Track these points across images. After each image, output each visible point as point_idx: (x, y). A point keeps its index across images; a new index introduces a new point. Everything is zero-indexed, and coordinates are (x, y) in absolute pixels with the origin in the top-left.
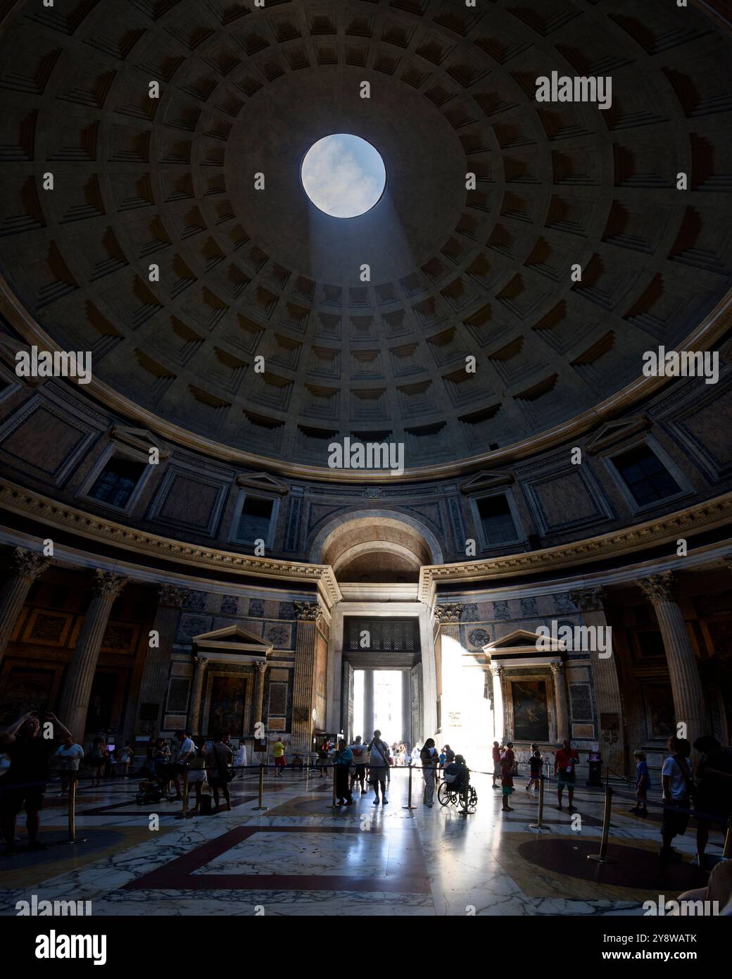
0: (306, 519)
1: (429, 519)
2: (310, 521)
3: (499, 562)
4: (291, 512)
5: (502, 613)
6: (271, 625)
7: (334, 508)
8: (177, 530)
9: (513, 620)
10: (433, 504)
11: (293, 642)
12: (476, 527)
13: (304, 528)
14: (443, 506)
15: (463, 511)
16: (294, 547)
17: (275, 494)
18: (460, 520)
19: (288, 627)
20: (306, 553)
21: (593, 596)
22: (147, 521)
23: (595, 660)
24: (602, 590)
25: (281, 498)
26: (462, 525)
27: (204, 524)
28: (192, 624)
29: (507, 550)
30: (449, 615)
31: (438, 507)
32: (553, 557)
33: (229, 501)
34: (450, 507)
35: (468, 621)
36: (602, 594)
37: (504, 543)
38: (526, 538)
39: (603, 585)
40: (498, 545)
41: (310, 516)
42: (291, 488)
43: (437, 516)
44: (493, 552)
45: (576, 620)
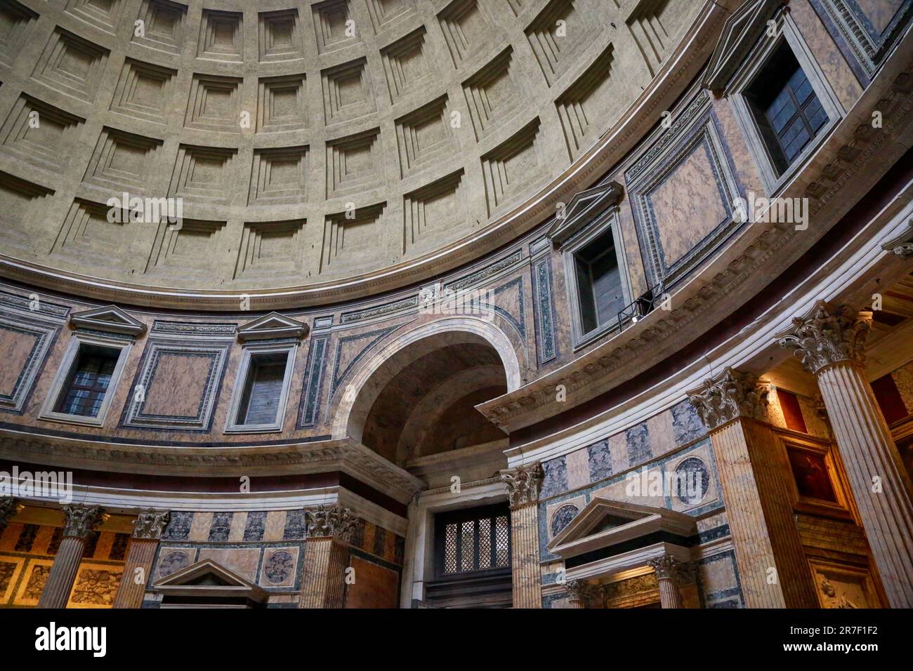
0: (330, 369)
1: (506, 314)
2: (337, 370)
3: (586, 364)
4: (313, 363)
5: (600, 465)
6: (272, 550)
7: (372, 338)
8: (160, 430)
9: (615, 476)
10: (513, 283)
11: (299, 576)
12: (569, 306)
13: (329, 384)
14: (527, 283)
15: (554, 282)
16: (313, 418)
17: (291, 341)
18: (550, 301)
19: (295, 552)
20: (328, 424)
21: (723, 395)
22: (125, 427)
23: (738, 537)
24: (732, 378)
25: (299, 344)
26: (550, 310)
27: (194, 412)
28: (172, 562)
29: (608, 336)
30: (521, 487)
31: (520, 287)
32: (661, 331)
33: (228, 370)
34: (537, 280)
35: (551, 494)
36: (732, 386)
37: (605, 325)
38: (634, 305)
39: (733, 367)
40: (597, 330)
41: (338, 361)
42: (315, 324)
43: (518, 303)
44: (589, 347)
45: (706, 453)
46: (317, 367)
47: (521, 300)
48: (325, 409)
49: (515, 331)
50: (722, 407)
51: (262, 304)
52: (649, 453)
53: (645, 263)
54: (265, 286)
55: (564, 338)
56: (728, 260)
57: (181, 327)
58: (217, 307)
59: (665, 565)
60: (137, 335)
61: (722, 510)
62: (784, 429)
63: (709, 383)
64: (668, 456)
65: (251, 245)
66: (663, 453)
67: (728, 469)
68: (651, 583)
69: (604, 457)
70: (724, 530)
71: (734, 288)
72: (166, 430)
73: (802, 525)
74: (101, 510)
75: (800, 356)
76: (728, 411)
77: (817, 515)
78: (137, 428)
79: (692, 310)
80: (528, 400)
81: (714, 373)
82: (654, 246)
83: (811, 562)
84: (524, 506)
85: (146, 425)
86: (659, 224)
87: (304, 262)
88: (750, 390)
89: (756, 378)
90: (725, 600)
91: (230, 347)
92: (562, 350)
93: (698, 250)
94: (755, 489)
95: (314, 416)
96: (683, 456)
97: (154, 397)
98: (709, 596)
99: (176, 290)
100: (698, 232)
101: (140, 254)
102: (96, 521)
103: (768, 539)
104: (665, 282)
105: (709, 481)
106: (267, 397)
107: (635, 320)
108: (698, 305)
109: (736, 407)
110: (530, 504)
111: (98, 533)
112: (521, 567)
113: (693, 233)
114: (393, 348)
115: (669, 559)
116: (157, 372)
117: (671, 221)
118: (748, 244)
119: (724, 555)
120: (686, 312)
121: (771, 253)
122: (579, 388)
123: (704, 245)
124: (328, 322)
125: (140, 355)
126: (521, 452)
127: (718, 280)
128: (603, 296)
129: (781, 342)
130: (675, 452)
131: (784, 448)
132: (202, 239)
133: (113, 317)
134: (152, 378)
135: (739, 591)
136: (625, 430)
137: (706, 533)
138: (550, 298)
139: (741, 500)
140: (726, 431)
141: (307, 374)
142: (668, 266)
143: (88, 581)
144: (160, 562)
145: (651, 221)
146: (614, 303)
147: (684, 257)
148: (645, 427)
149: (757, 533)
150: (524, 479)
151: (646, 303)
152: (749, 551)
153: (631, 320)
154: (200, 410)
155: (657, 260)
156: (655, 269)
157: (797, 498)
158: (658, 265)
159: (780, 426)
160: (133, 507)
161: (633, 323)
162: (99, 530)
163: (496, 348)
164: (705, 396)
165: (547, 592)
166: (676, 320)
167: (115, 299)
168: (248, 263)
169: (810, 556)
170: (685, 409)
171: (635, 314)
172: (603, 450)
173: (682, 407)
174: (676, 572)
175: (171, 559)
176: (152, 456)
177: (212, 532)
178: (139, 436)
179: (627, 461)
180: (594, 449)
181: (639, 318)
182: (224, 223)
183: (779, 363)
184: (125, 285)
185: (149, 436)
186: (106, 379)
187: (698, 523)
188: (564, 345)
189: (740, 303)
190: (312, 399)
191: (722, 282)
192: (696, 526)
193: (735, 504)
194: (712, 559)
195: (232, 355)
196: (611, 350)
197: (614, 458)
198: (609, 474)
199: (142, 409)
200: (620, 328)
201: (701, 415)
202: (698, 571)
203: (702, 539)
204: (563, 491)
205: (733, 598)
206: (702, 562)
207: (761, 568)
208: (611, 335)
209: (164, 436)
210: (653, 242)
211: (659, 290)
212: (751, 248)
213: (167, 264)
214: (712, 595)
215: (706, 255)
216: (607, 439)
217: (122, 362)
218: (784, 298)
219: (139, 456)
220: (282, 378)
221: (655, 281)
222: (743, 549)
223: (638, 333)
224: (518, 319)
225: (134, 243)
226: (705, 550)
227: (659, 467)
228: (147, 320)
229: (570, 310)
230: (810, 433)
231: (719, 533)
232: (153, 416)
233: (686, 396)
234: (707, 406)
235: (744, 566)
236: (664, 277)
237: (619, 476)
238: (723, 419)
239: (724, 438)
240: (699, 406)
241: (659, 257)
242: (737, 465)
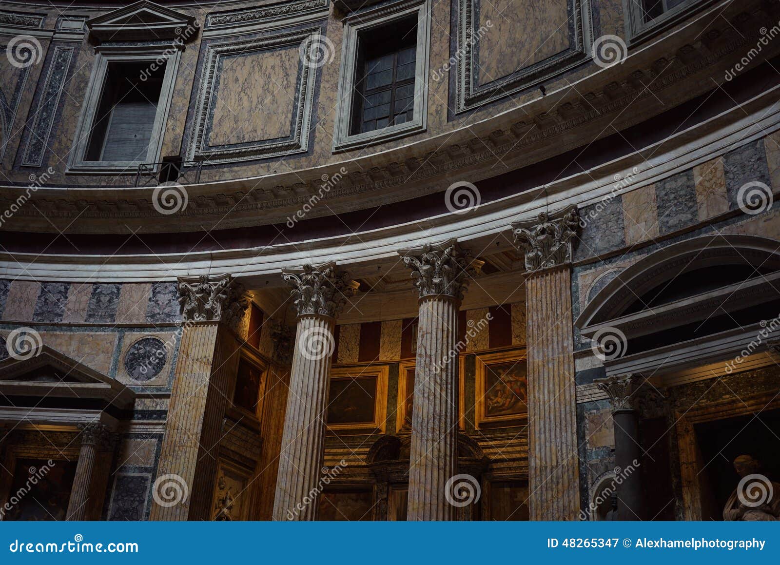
5: (50, 308)
9: (64, 325)
15: (73, 80)
18: (58, 98)
21: (212, 296)
23: (172, 425)
26: (55, 109)
34: (52, 65)
36: (224, 293)
37: (109, 163)
38: (157, 161)
39: (233, 276)
44: (86, 177)
50: (207, 307)
52: (112, 316)
53: (188, 125)
55: (60, 150)
61: (168, 396)
63: (204, 280)
64: (131, 327)
66: (127, 322)
67: (188, 363)
69: (58, 300)
70: (162, 414)
75: (295, 297)
76: (210, 313)
81: (213, 271)
82: (205, 114)
86: (219, 95)
89: (243, 291)
90: (136, 475)
92: (51, 163)
94: (206, 389)
96: (147, 333)
98: (122, 468)
103: (200, 435)
104: (199, 158)
105: (164, 366)
109: (219, 312)
113: (250, 128)
117: (233, 101)
119: (151, 436)
123: (256, 147)
128: (121, 126)
129: (285, 276)
130: (142, 327)
135: (153, 470)
136: (95, 283)
137: (142, 412)
138: (59, 95)
139: (189, 394)
140: (200, 329)
142: (211, 144)
145: (213, 86)
146: (132, 140)
147: (230, 145)
148: (118, 289)
149: (191, 427)
152: (178, 439)
155: (201, 131)
156: (196, 138)
158: (200, 136)
159: (243, 338)
164: (194, 289)
170: (167, 291)
172: (60, 292)
173: (166, 287)
179: (85, 314)
180: (49, 287)
187: (137, 400)
188: (56, 158)
191: (259, 196)
192: (134, 402)
193: (182, 396)
194: (138, 436)
197: (70, 306)
198: (57, 320)
201: (182, 304)
203: (136, 415)
205: (144, 475)
206: (127, 437)
207: (183, 457)
210: (205, 109)
211: (191, 161)
215: (253, 157)
216: (69, 283)
218: (305, 241)
221: (190, 150)
222: (172, 436)
226: (135, 426)
227: (117, 334)
229: (79, 124)
231: (155, 416)
233: (176, 279)
234: (192, 298)
235: (168, 450)
236: (201, 153)
237: (70, 326)
238: (203, 317)
239: (196, 334)
240: (185, 295)
241: (205, 129)
242: (198, 363)
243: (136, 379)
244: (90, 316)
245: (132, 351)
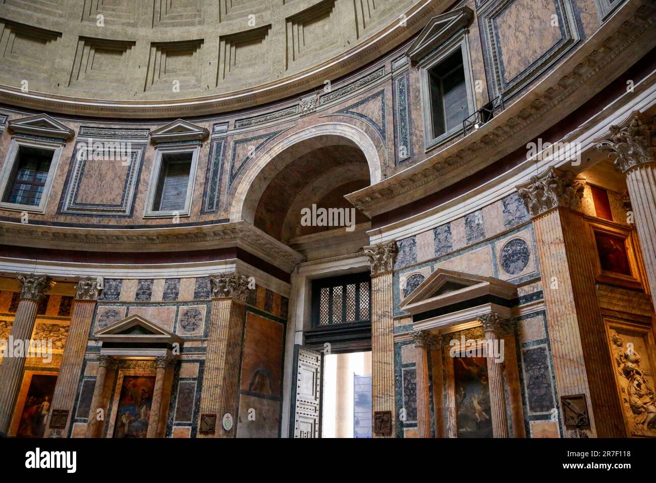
0: (227, 166)
1: (371, 120)
2: (233, 167)
3: (434, 163)
4: (213, 161)
5: (443, 244)
6: (185, 308)
7: (261, 141)
8: (91, 216)
9: (455, 252)
10: (377, 95)
11: (207, 327)
12: (423, 114)
13: (226, 178)
14: (388, 95)
15: (411, 94)
16: (215, 206)
17: (194, 143)
18: (407, 110)
19: (203, 309)
20: (226, 210)
21: (546, 189)
22: (62, 214)
23: (550, 299)
24: (554, 175)
25: (202, 146)
26: (407, 117)
27: (118, 201)
28: (108, 317)
29: (454, 140)
30: (380, 259)
31: (383, 98)
32: (497, 136)
33: (144, 167)
34: (397, 93)
35: (404, 265)
36: (554, 182)
37: (452, 130)
38: (476, 114)
39: (556, 167)
40: (445, 135)
41: (234, 159)
42: (213, 129)
43: (381, 113)
44: (437, 149)
45: (529, 235)
46: (216, 164)
47: (383, 110)
48: (224, 198)
49: (377, 135)
50: (544, 199)
51: (169, 112)
52: (482, 234)
53: (488, 78)
54: (171, 97)
55: (418, 141)
56: (559, 76)
57: (103, 132)
58: (132, 115)
59: (490, 320)
60: (67, 138)
61: (539, 279)
62: (594, 217)
63: (535, 179)
64: (498, 237)
65: (158, 62)
66: (494, 234)
67: (545, 248)
68: (479, 333)
69: (446, 237)
70: (539, 295)
71: (562, 100)
72: (97, 216)
73: (601, 292)
74: (49, 279)
75: (613, 157)
76: (549, 202)
77: (614, 285)
78: (73, 214)
79: (525, 119)
80: (387, 191)
81: (540, 171)
82: (497, 64)
83: (606, 321)
84: (382, 274)
85: (79, 212)
86: (502, 45)
87: (203, 78)
88: (568, 185)
89: (575, 176)
90: (536, 347)
91: (145, 148)
92: (416, 151)
93: (534, 68)
94: (566, 264)
95: (215, 203)
96: (509, 237)
97: (85, 190)
98: (523, 344)
99: (97, 101)
100: (536, 52)
101: (63, 70)
102: (46, 287)
103: (573, 303)
104: (504, 95)
105: (530, 257)
106: (176, 189)
107: (477, 126)
108: (531, 115)
109: (555, 199)
110: (387, 272)
111: (48, 296)
112: (379, 320)
113: (531, 53)
114: (278, 148)
115: (494, 316)
116: (86, 169)
117: (512, 42)
118: (578, 62)
119: (538, 313)
120: (520, 120)
121: (597, 70)
122: (428, 182)
123: (540, 63)
124: (225, 127)
125: (71, 155)
126: (380, 232)
127: (549, 94)
128: (452, 106)
129: (598, 146)
130: (504, 234)
131: (593, 232)
132: (116, 57)
133: (44, 124)
134: (82, 174)
135: (547, 340)
136: (465, 216)
137: (525, 297)
138: (407, 108)
139: (554, 272)
140: (546, 218)
141: (208, 170)
142: (508, 81)
143: (43, 332)
144: (98, 317)
145: (495, 42)
146: (461, 112)
147: (522, 74)
148: (480, 214)
149: (565, 298)
150: (383, 253)
151: (486, 113)
152: (557, 311)
153: (474, 126)
154: (123, 200)
155: (498, 76)
156: (496, 83)
157: (599, 271)
158: (499, 80)
159: (591, 215)
160: (74, 276)
161: (475, 129)
162: (48, 293)
163: (362, 149)
164: (531, 190)
165: (398, 339)
166: (512, 127)
167: (45, 108)
168: (156, 78)
169: (606, 316)
170: (513, 200)
171: (477, 121)
172: (446, 231)
173: (512, 198)
174: (499, 326)
175: (107, 314)
176: (86, 236)
177: (137, 295)
178: (74, 220)
179: (465, 240)
180: (439, 231)
181: (480, 125)
182: (134, 43)
183: (594, 164)
184: (53, 97)
185: (83, 220)
186: (44, 175)
187: (518, 289)
188: (417, 146)
189: (566, 113)
190: (213, 190)
191: (552, 95)
192: (517, 291)
193: (549, 275)
194: (527, 316)
195: (147, 155)
196: (456, 151)
197: (455, 238)
198: (450, 251)
199: (75, 199)
200: (465, 133)
201: (526, 204)
202: (516, 326)
203: (521, 301)
204: (413, 263)
205: (542, 346)
206: (520, 319)
207: (566, 324)
208: (456, 139)
209: (95, 221)
210: (496, 60)
211: (499, 101)
212: (581, 65)
213: (87, 78)
214: (526, 343)
215: (541, 72)
216: (449, 222)
217: (56, 161)
218: (604, 109)
219: (75, 236)
220: (188, 173)
221: (496, 94)
222: (553, 310)
223: (479, 138)
224: (381, 125)
225: (57, 61)
226: (522, 310)
227: (490, 246)
228: (74, 126)
229: (423, 118)
230: (615, 221)
231: (535, 297)
232: (86, 204)
233: (515, 189)
234: (532, 198)
235: (553, 322)
236: (503, 91)
237: (459, 252)
238: (545, 208)
239: (544, 224)
240: (526, 197)
241: (500, 74)
242: (553, 245)
243: (512, 273)
244: (469, 240)
245: (504, 253)
